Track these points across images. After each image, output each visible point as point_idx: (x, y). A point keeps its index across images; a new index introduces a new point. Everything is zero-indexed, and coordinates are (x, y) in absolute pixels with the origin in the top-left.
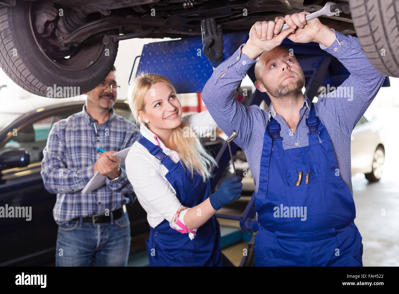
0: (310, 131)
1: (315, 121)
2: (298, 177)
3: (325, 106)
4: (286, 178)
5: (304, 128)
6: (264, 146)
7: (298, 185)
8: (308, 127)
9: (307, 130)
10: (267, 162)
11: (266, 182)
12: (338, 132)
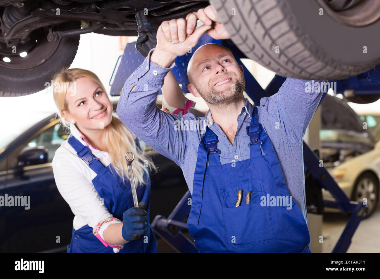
0: (252, 141)
1: (256, 129)
2: (238, 197)
3: (268, 112)
4: (224, 199)
5: (245, 138)
6: (198, 161)
7: (238, 205)
8: (249, 137)
9: (248, 140)
10: (201, 179)
11: (199, 203)
12: (284, 141)
